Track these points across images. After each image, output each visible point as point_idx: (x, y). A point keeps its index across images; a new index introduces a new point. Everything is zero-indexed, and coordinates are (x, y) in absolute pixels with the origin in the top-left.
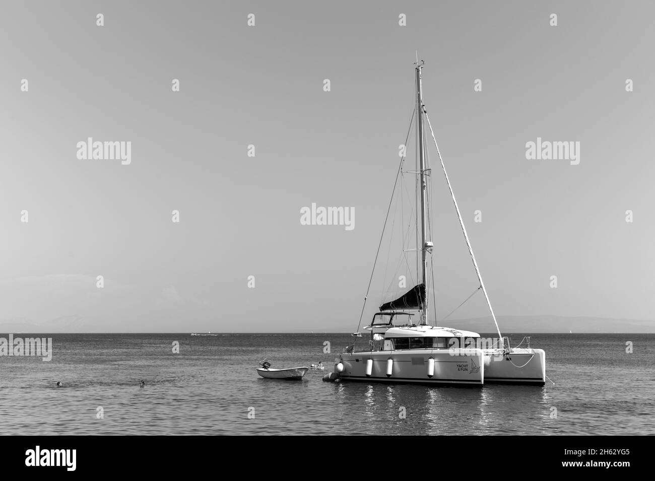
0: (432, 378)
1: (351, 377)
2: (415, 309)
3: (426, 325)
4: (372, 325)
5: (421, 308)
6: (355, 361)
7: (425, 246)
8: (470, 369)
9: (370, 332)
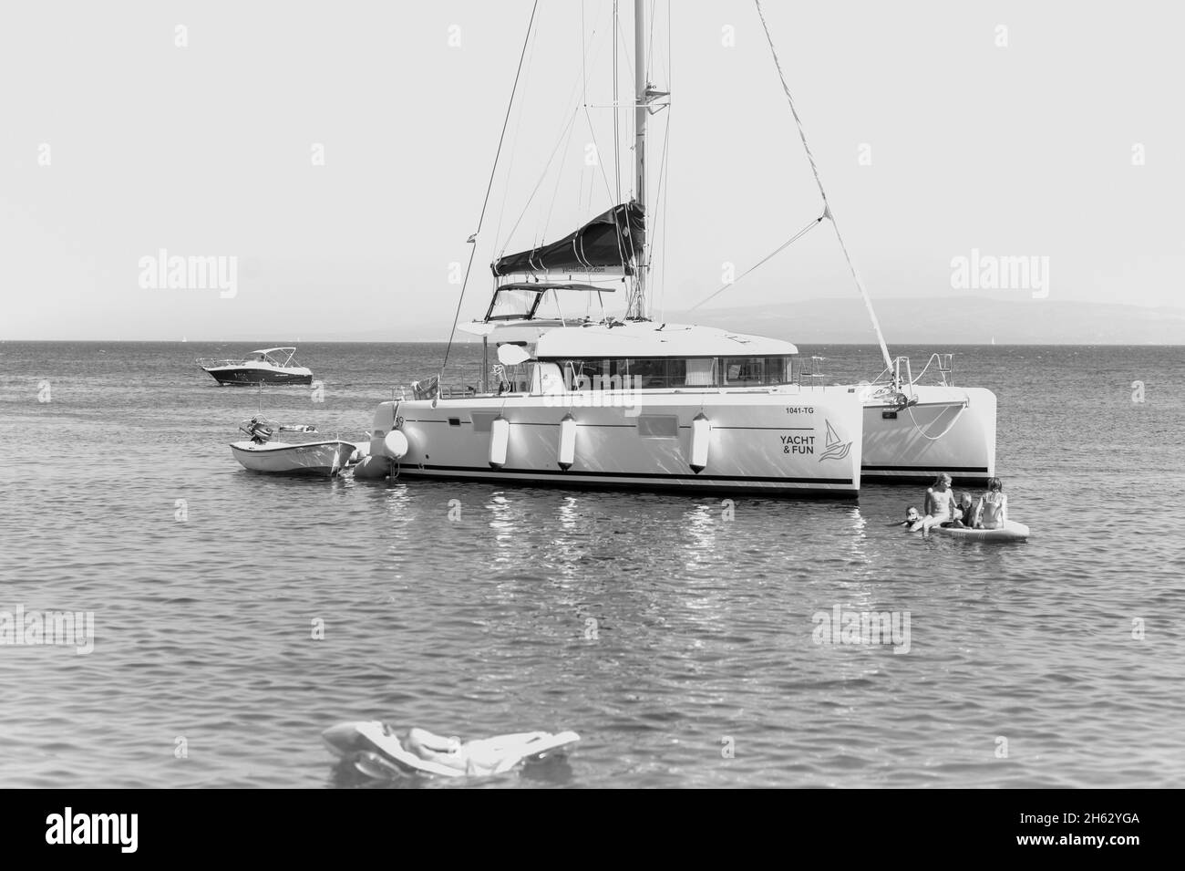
0: (700, 473)
1: (427, 467)
2: (609, 273)
3: (645, 319)
4: (488, 318)
5: (629, 272)
6: (448, 424)
7: (647, 94)
8: (819, 446)
9: (481, 341)
